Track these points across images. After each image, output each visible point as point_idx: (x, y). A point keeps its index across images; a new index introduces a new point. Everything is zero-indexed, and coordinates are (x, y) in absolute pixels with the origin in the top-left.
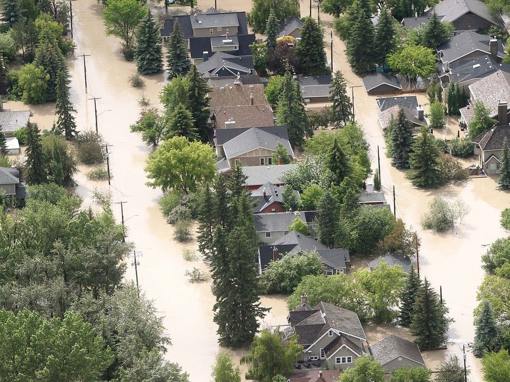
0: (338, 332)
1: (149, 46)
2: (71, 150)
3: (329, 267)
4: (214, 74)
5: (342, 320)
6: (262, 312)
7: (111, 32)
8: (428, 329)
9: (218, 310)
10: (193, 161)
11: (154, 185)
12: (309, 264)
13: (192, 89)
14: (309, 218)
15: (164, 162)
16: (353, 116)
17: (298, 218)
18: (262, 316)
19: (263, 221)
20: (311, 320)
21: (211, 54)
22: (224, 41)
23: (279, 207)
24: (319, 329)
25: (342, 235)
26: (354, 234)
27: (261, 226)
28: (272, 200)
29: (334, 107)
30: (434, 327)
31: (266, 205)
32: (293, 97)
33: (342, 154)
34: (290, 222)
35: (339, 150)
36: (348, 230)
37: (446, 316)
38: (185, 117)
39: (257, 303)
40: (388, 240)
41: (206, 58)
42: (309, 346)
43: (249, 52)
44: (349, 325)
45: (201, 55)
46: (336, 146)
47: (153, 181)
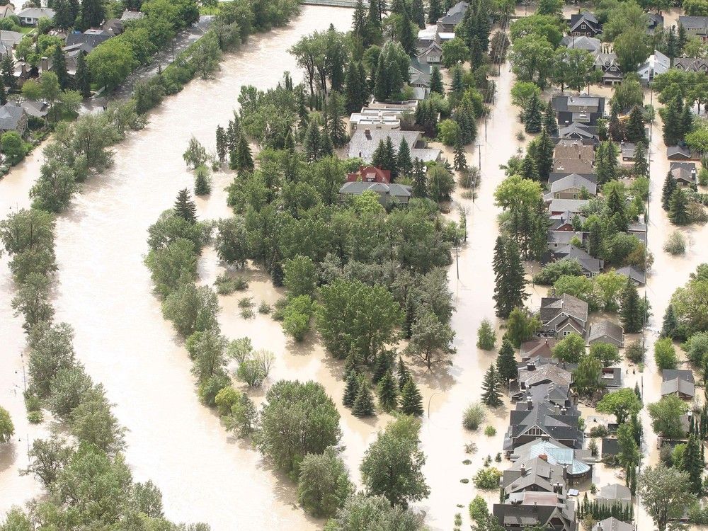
0: (567, 315)
1: (532, 114)
2: (457, 177)
3: (586, 271)
4: (567, 136)
5: (574, 307)
6: (526, 296)
7: (514, 103)
8: (631, 319)
9: (498, 292)
10: (523, 192)
11: (498, 205)
12: (572, 267)
13: (541, 145)
14: (584, 236)
15: (504, 190)
16: (649, 172)
17: (578, 236)
18: (526, 299)
19: (554, 236)
20: (554, 305)
21: (571, 123)
22: (581, 115)
23: (569, 227)
24: (557, 311)
25: (602, 250)
26: (610, 250)
27: (552, 239)
28: (565, 222)
29: (636, 165)
30: (636, 318)
31: (562, 225)
32: (612, 155)
33: (617, 196)
34: (570, 238)
35: (615, 194)
36: (606, 247)
37: (649, 311)
38: (530, 163)
39: (522, 290)
40: (631, 257)
41: (567, 125)
42: (547, 322)
43: (596, 123)
44: (577, 310)
45: (564, 123)
46: (614, 191)
47: (497, 202)
